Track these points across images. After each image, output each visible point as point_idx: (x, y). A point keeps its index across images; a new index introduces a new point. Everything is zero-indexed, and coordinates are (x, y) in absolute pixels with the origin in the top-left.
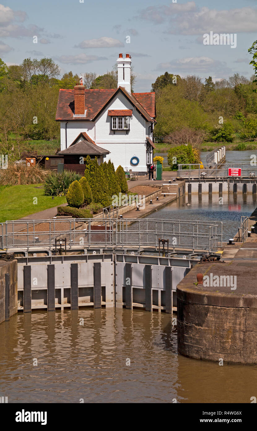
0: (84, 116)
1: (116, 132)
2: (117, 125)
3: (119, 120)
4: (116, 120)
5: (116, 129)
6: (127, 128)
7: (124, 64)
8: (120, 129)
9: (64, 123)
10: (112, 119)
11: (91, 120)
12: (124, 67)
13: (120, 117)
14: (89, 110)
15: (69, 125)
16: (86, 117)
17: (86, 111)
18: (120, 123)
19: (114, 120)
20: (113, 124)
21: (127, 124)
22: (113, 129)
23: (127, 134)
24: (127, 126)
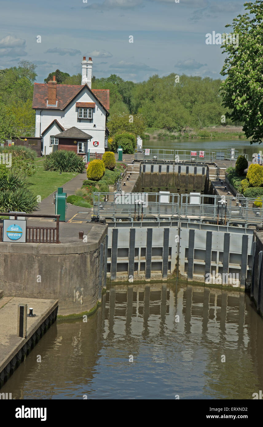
0: (56, 106)
1: (81, 121)
2: (83, 115)
3: (84, 111)
4: (82, 111)
5: (82, 118)
6: (91, 117)
7: (87, 65)
8: (85, 118)
9: (39, 111)
10: (79, 109)
11: (62, 109)
12: (87, 67)
13: (85, 108)
14: (60, 102)
15: (42, 113)
16: (58, 107)
17: (57, 102)
18: (85, 113)
19: (80, 110)
20: (80, 114)
21: (91, 114)
22: (79, 118)
23: (90, 122)
24: (91, 116)
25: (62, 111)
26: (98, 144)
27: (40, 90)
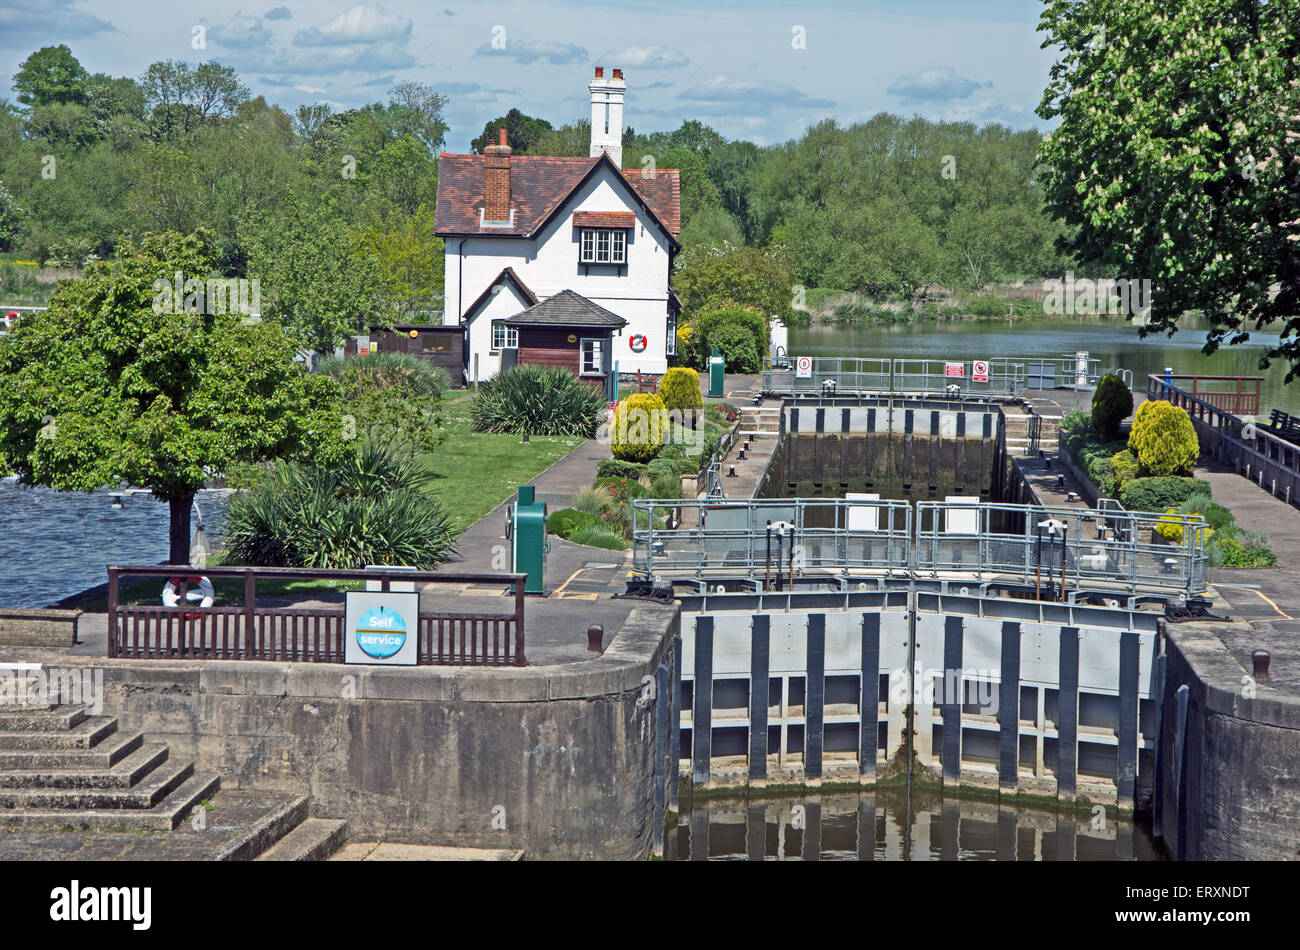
0: (508, 225)
1: (591, 270)
2: (595, 251)
3: (600, 238)
4: (591, 238)
5: (593, 261)
6: (621, 259)
7: (609, 95)
8: (603, 262)
9: (457, 243)
10: (583, 234)
11: (528, 236)
12: (609, 101)
13: (603, 231)
14: (521, 211)
15: (468, 246)
16: (515, 229)
17: (513, 211)
18: (603, 246)
19: (586, 238)
20: (586, 248)
21: (621, 249)
22: (583, 260)
23: (619, 274)
24: (621, 254)
25: (528, 241)
26: (645, 345)
27: (459, 176)
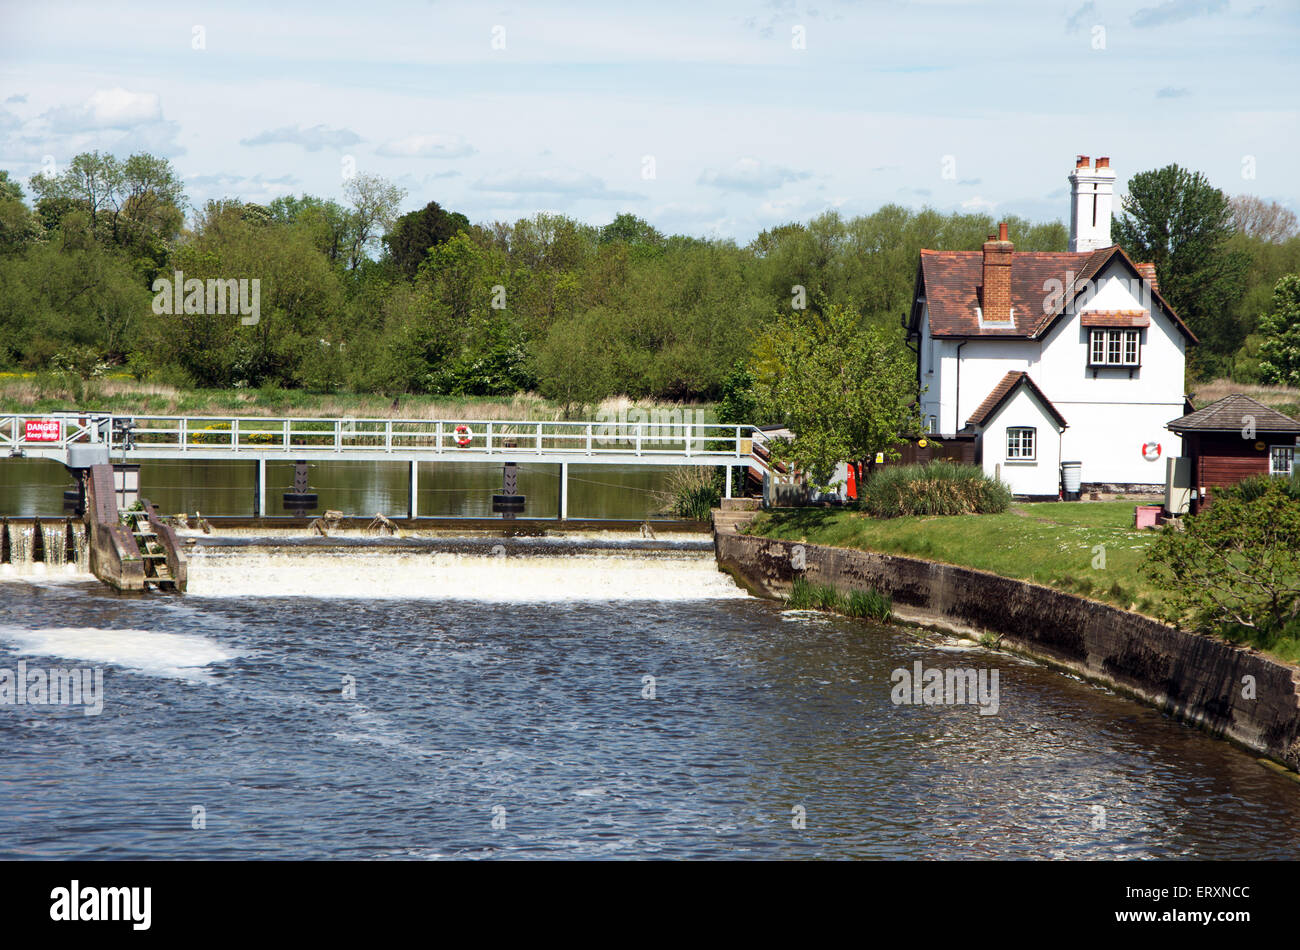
0: (1010, 325)
1: (1099, 372)
2: (1106, 352)
3: (1112, 339)
4: (1101, 338)
5: (1103, 363)
6: (1133, 360)
7: (1096, 185)
8: (1114, 363)
9: (953, 345)
10: (1093, 335)
11: (1034, 336)
12: (1095, 192)
13: (1115, 331)
14: (1019, 311)
15: (965, 349)
16: (1018, 330)
17: (1011, 311)
18: (1115, 347)
19: (1096, 338)
20: (1095, 349)
21: (1134, 350)
22: (1093, 363)
23: (1131, 377)
24: (1134, 355)
25: (1033, 342)
26: (1159, 453)
27: (945, 274)
